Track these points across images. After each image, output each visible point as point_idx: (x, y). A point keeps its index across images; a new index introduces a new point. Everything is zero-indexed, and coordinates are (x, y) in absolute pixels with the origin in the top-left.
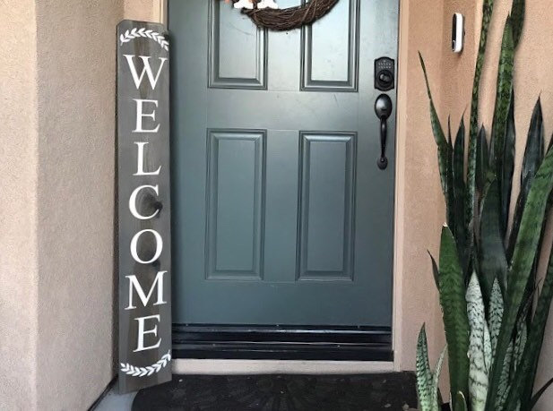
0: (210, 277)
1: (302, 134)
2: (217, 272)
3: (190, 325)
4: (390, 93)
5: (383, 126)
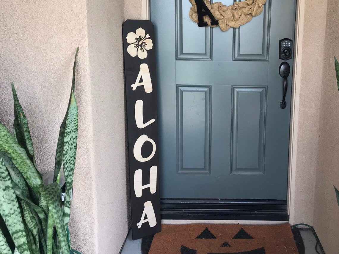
0: (180, 172)
1: (233, 88)
2: (183, 169)
3: (168, 199)
4: (289, 62)
5: (285, 83)
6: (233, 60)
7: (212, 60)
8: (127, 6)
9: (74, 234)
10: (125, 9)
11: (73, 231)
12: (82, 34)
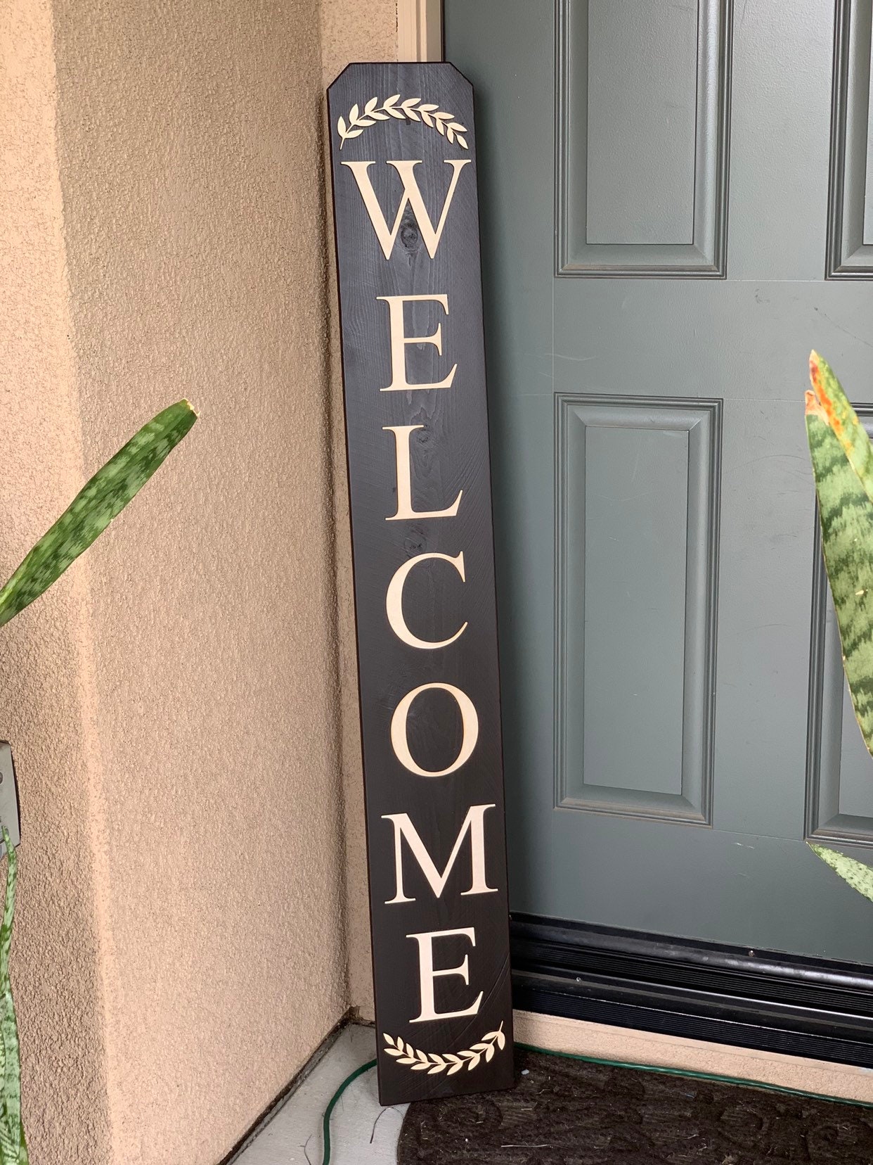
6: (828, 276)
7: (724, 275)
8: (335, 31)
9: (31, 988)
10: (324, 44)
11: (26, 977)
12: (36, 164)
